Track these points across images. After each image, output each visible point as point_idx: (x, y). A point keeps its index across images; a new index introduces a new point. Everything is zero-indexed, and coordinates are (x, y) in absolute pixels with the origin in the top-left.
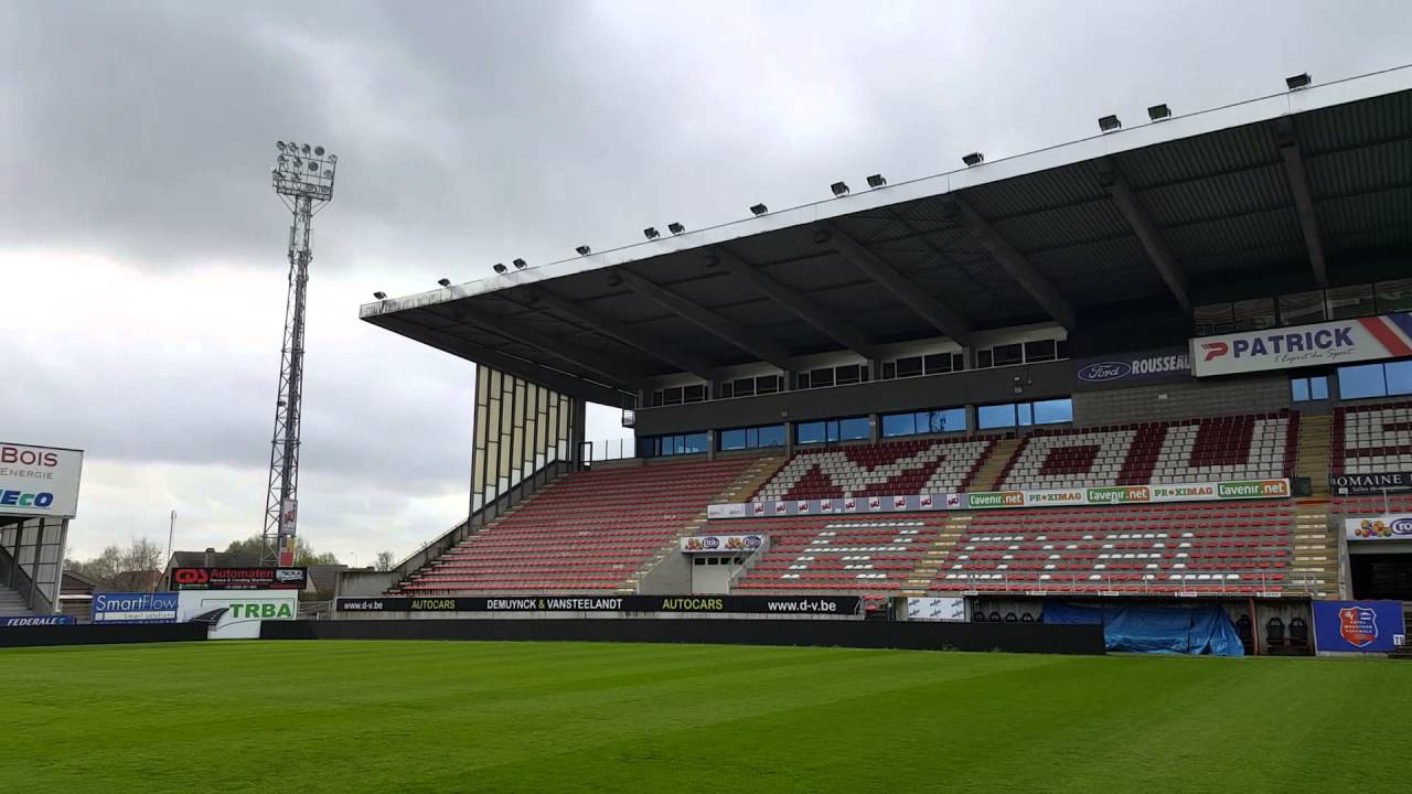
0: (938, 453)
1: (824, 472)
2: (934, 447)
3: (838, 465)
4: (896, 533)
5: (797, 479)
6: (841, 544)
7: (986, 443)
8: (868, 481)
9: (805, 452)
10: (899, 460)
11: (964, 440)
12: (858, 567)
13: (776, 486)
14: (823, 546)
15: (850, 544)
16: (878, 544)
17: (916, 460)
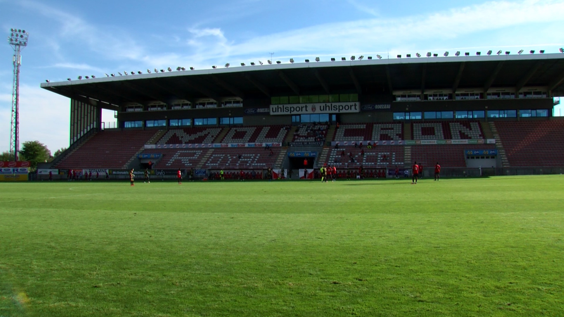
0: (208, 131)
1: (177, 136)
2: (207, 129)
3: (181, 134)
4: (195, 153)
5: (170, 137)
6: (181, 156)
7: (221, 129)
8: (189, 139)
9: (172, 129)
10: (198, 133)
11: (215, 128)
12: (186, 162)
13: (164, 139)
14: (177, 157)
15: (184, 156)
16: (191, 156)
17: (202, 133)
